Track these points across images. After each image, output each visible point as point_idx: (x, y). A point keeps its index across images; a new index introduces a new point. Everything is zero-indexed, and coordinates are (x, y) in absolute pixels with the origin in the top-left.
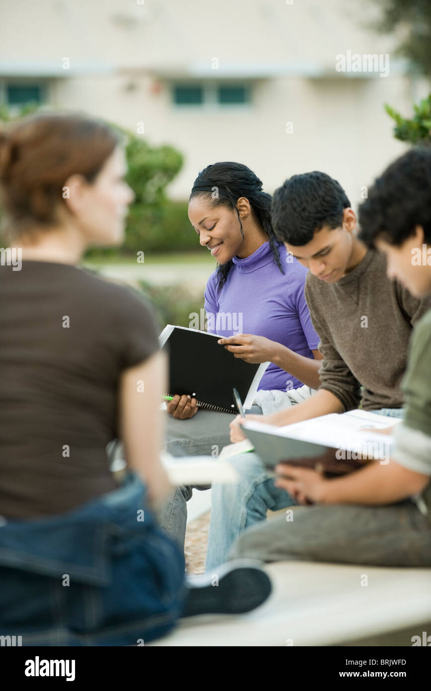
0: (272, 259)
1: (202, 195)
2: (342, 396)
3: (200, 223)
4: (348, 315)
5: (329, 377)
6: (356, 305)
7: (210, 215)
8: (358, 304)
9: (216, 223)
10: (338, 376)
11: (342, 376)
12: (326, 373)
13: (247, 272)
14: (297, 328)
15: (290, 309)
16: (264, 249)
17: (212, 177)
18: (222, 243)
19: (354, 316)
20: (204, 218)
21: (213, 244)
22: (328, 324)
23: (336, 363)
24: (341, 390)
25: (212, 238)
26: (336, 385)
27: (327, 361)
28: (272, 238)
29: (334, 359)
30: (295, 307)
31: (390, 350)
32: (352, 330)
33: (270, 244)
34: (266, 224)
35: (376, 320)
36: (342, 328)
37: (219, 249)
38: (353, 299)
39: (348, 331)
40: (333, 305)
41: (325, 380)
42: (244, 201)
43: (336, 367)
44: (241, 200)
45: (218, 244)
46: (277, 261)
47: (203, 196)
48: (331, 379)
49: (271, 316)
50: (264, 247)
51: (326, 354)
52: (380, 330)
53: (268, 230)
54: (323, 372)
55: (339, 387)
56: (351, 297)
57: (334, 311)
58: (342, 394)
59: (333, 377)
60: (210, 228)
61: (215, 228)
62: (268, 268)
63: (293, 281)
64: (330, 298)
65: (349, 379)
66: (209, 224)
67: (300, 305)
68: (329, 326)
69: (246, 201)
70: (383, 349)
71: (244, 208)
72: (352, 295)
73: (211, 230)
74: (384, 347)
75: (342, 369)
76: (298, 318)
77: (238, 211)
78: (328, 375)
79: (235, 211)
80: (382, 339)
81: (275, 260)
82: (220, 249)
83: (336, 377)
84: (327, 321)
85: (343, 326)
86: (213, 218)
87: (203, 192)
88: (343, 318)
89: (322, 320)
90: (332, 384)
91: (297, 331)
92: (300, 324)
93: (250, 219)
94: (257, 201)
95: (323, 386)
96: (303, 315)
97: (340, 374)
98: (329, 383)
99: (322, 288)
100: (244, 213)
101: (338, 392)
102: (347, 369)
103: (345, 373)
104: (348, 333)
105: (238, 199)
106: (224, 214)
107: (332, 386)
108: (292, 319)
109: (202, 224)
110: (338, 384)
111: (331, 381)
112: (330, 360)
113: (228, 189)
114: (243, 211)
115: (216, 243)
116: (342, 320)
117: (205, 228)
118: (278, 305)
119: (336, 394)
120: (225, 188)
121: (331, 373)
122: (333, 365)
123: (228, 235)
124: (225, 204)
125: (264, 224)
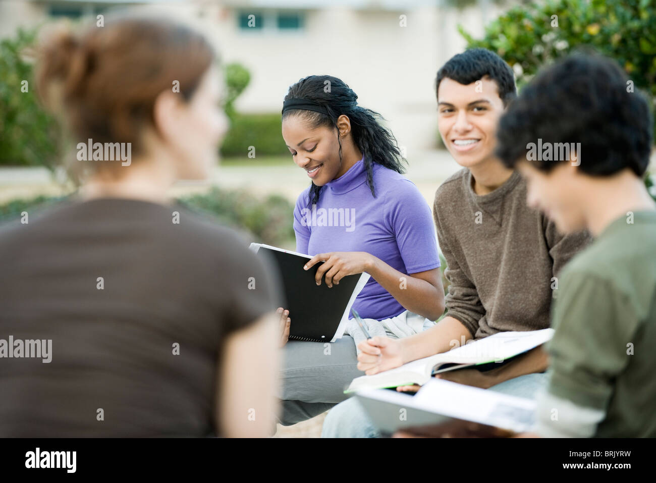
0: (365, 181)
1: (300, 114)
2: (471, 326)
3: (299, 145)
4: (488, 237)
5: (456, 304)
6: (498, 226)
7: (310, 136)
8: (501, 225)
9: (316, 145)
10: (467, 304)
11: (472, 305)
12: (454, 301)
13: (339, 193)
14: (395, 252)
15: (388, 231)
16: (357, 168)
17: (310, 95)
18: (322, 165)
19: (495, 238)
20: (303, 139)
21: (312, 166)
22: (462, 244)
23: (465, 290)
24: (470, 319)
25: (311, 159)
26: (464, 313)
27: (455, 288)
28: (368, 156)
29: (463, 287)
30: (392, 229)
31: (526, 280)
32: (494, 254)
33: (364, 164)
34: (362, 141)
35: (516, 244)
36: (481, 251)
37: (318, 172)
38: (494, 219)
39: (489, 254)
40: (469, 225)
41: (452, 308)
42: (344, 118)
43: (465, 295)
44: (342, 117)
45: (318, 166)
46: (370, 182)
47: (301, 116)
48: (458, 307)
49: (367, 240)
50: (357, 167)
51: (454, 281)
52: (518, 256)
53: (365, 148)
54: (450, 300)
55: (468, 315)
56: (492, 217)
57: (470, 232)
58: (470, 323)
59: (461, 305)
60: (311, 149)
61: (317, 150)
62: (360, 190)
63: (389, 200)
64: (465, 218)
65: (478, 309)
66: (309, 146)
67: (397, 226)
68: (463, 247)
69: (347, 119)
70: (518, 277)
71: (344, 126)
72: (494, 215)
73: (312, 151)
74: (520, 275)
75: (471, 297)
76: (395, 241)
77: (338, 129)
78: (456, 302)
79: (335, 130)
80: (519, 266)
81: (368, 182)
82: (320, 171)
83: (465, 305)
84: (461, 241)
85: (482, 249)
86: (314, 139)
87: (300, 111)
88: (482, 240)
89: (454, 241)
90: (460, 312)
91: (395, 256)
92: (397, 248)
93: (349, 138)
94: (355, 117)
95: (450, 313)
96: (400, 237)
97: (469, 302)
98: (457, 311)
99: (455, 205)
100: (344, 131)
101: (466, 321)
102: (476, 297)
103: (474, 302)
104: (489, 256)
105: (338, 117)
106: (325, 135)
107: (459, 313)
108: (390, 243)
109: (301, 145)
110: (467, 312)
111: (459, 309)
112: (458, 288)
113: (329, 108)
114: (343, 129)
115: (316, 165)
116: (481, 242)
117: (304, 149)
118: (374, 228)
119: (464, 323)
120: (325, 107)
121: (459, 301)
122: (461, 293)
123: (329, 157)
124: (326, 124)
125: (360, 141)
